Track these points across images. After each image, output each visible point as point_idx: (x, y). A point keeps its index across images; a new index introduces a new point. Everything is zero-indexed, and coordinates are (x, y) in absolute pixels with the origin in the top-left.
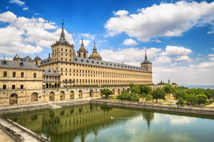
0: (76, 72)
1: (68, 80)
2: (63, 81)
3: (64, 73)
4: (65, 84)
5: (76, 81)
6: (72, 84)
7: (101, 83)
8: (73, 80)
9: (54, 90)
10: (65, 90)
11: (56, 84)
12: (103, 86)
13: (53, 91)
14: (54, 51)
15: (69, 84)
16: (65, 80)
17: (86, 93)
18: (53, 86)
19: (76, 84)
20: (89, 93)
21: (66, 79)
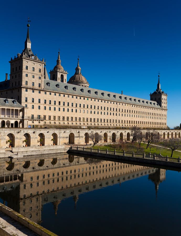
0: (49, 103)
1: (35, 116)
2: (29, 117)
3: (30, 106)
4: (30, 123)
5: (47, 118)
6: (42, 123)
7: (86, 123)
8: (42, 117)
9: (13, 131)
10: (30, 132)
11: (16, 122)
12: (89, 128)
13: (12, 133)
14: (15, 70)
15: (36, 123)
16: (31, 116)
17: (64, 138)
18: (12, 124)
19: (48, 122)
20: (67, 137)
21: (33, 116)
